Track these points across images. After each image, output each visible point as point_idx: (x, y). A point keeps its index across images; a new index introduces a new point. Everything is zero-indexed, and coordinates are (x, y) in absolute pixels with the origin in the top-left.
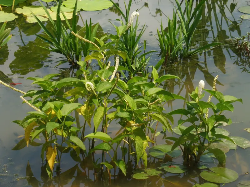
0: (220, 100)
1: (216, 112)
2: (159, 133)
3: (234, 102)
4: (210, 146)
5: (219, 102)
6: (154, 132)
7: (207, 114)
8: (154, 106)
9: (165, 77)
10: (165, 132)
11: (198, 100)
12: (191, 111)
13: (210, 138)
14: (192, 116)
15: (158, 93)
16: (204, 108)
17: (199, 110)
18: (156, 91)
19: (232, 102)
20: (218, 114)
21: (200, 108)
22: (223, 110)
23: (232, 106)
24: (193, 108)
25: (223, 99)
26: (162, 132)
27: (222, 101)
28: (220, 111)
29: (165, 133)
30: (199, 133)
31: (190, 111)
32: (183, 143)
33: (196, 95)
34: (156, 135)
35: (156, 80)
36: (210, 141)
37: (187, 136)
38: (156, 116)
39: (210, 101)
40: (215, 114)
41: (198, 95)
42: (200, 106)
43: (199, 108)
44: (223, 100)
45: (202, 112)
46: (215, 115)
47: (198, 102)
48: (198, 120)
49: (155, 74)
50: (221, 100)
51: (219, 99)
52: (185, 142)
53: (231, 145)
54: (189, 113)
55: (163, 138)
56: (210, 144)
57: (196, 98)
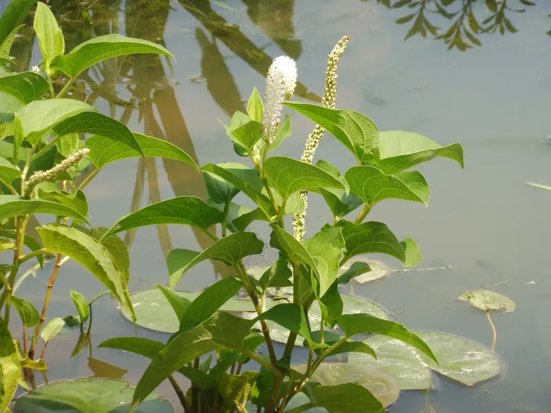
0: (359, 153)
1: (341, 207)
2: (59, 322)
3: (428, 158)
4: (316, 376)
5: (357, 163)
6: (35, 319)
7: (303, 221)
8: (47, 188)
9: (99, 45)
10: (84, 320)
11: (263, 154)
12: (226, 209)
13: (315, 336)
14: (229, 233)
15: (65, 127)
16: (291, 192)
17: (269, 201)
18: (59, 117)
19: (419, 161)
20: (352, 217)
21: (272, 190)
22: (377, 199)
23: (420, 179)
24: (236, 192)
25: (374, 146)
26: (70, 322)
27: (369, 157)
28: (362, 202)
29: (86, 325)
30: (264, 310)
31: (221, 207)
32: (186, 365)
33: (253, 131)
34: (45, 334)
35: (56, 62)
36: (318, 351)
37: (211, 329)
38: (64, 237)
39: (311, 158)
40: (338, 219)
41: (262, 131)
42: (270, 181)
43: (264, 192)
44: (376, 152)
45: (282, 209)
46: (342, 223)
47: (264, 164)
48: (260, 251)
49: (46, 34)
50: (367, 151)
51: (357, 147)
52: (197, 361)
53: (403, 370)
54: (221, 217)
55: (76, 351)
56: (317, 363)
57: (251, 144)
